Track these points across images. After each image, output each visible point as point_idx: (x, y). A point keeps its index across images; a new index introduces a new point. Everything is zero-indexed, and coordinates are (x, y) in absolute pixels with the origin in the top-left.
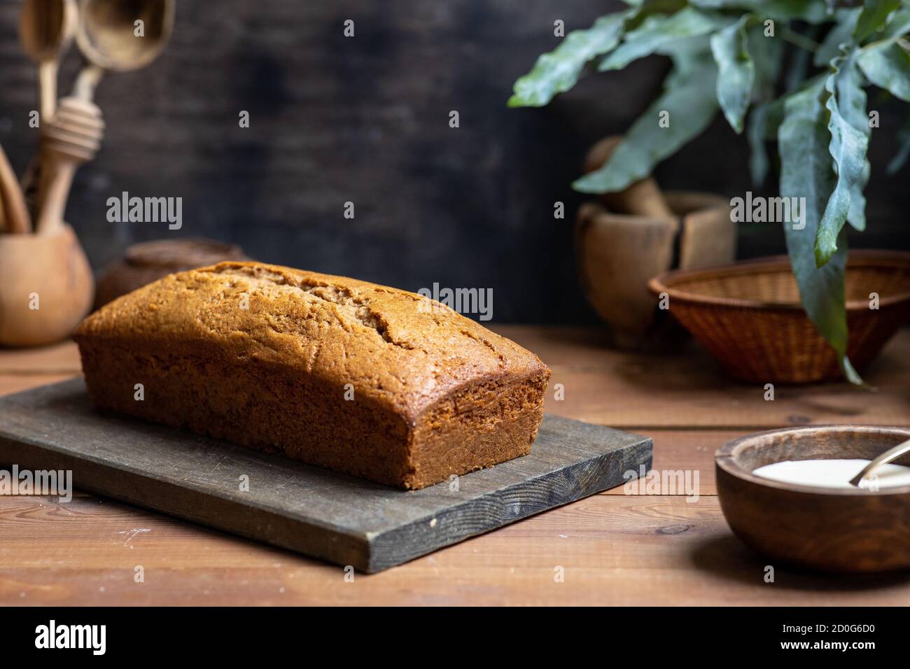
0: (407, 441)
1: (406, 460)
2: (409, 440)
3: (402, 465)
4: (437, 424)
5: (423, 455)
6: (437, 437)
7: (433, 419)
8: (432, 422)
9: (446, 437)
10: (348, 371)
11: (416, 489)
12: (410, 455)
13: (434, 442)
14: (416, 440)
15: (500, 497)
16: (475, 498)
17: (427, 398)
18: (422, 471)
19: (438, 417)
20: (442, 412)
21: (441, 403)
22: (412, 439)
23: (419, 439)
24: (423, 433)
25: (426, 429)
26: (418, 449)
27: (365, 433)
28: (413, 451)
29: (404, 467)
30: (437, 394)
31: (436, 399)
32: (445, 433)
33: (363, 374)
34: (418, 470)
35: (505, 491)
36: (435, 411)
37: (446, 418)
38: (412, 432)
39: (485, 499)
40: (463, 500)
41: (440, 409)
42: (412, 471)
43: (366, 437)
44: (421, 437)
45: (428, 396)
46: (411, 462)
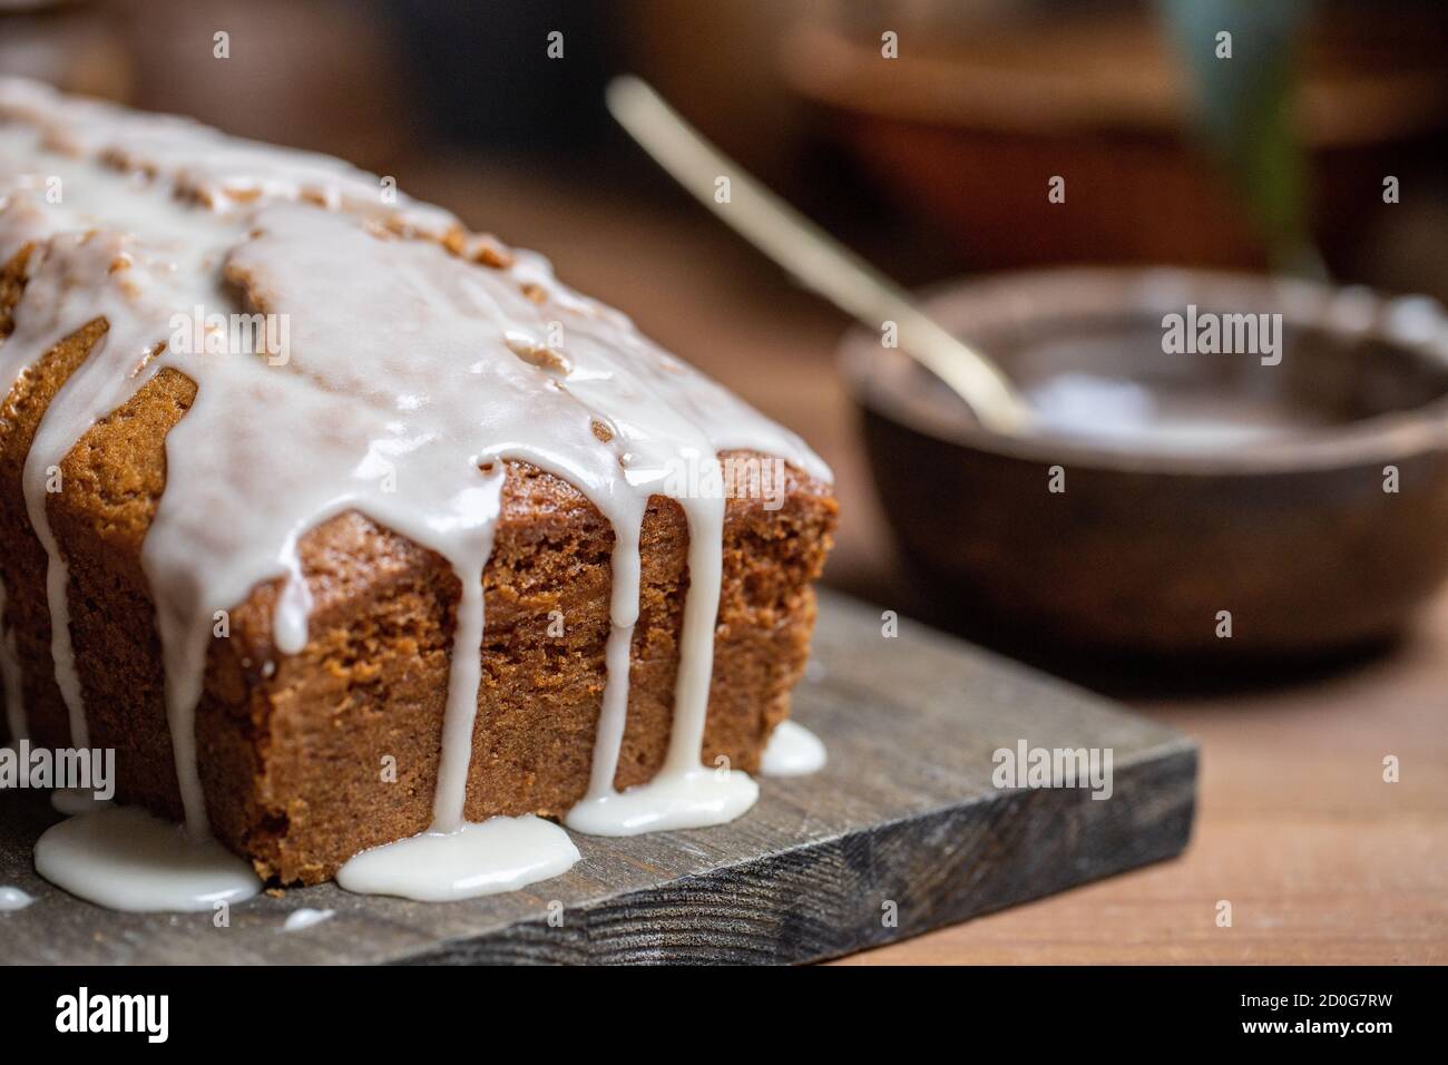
0: (252, 727)
1: (249, 785)
2: (257, 719)
3: (242, 801)
4: (367, 670)
5: (318, 772)
6: (368, 714)
7: (353, 652)
8: (349, 662)
9: (411, 715)
10: (97, 467)
11: (298, 884)
12: (262, 772)
13: (357, 729)
14: (284, 724)
15: (580, 930)
16: (474, 931)
17: (325, 580)
18: (317, 824)
19: (372, 645)
20: (387, 631)
21: (381, 599)
22: (266, 717)
23: (296, 719)
24: (308, 700)
25: (322, 685)
26: (296, 751)
27: (146, 680)
28: (272, 759)
29: (249, 808)
30: (366, 569)
31: (362, 584)
32: (406, 700)
33: (137, 480)
34: (298, 820)
35: (598, 911)
36: (358, 626)
37: (404, 652)
38: (265, 694)
39: (517, 939)
40: (427, 936)
41: (377, 619)
42: (278, 824)
43: (147, 694)
44: (306, 713)
45: (331, 573)
46: (268, 794)
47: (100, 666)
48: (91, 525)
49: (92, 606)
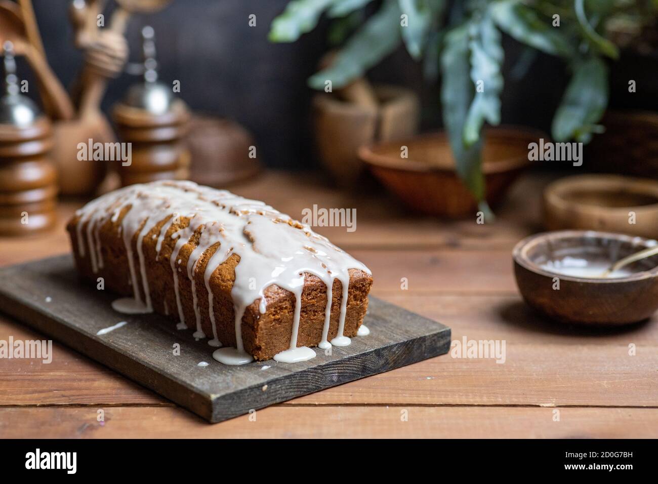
0: (254, 328)
1: (254, 341)
2: (256, 327)
3: (252, 344)
4: (277, 317)
5: (267, 337)
6: (277, 325)
7: (275, 313)
8: (274, 315)
9: (286, 325)
10: (220, 275)
11: (263, 361)
12: (256, 338)
13: (276, 329)
14: (261, 328)
15: (321, 370)
16: (300, 370)
17: (269, 298)
18: (267, 348)
19: (278, 311)
20: (281, 308)
21: (280, 302)
22: (258, 327)
23: (263, 327)
24: (265, 323)
25: (269, 320)
26: (263, 334)
27: (231, 318)
28: (258, 335)
30: (277, 296)
31: (277, 299)
32: (285, 322)
33: (229, 278)
34: (263, 347)
35: (325, 366)
36: (276, 308)
37: (285, 313)
38: (258, 322)
39: (308, 371)
40: (291, 371)
41: (280, 306)
42: (259, 348)
44: (265, 326)
46: (257, 342)
47: (219, 315)
48: (219, 287)
49: (219, 303)
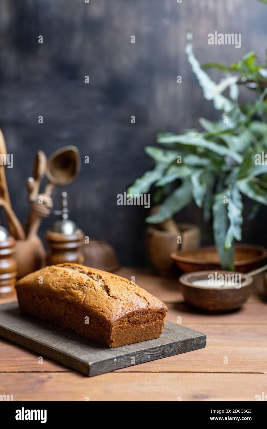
0: (110, 331)
1: (109, 337)
2: (111, 330)
3: (108, 339)
4: (121, 325)
5: (116, 336)
6: (121, 330)
7: (120, 324)
8: (119, 325)
9: (125, 330)
10: (93, 305)
11: (114, 348)
12: (111, 336)
13: (120, 332)
14: (113, 331)
15: (142, 352)
16: (132, 352)
17: (117, 316)
18: (116, 341)
19: (122, 323)
20: (123, 321)
21: (123, 318)
22: (112, 330)
23: (114, 330)
24: (116, 328)
25: (117, 327)
26: (114, 334)
27: (98, 327)
28: (112, 335)
29: (109, 340)
30: (121, 315)
31: (121, 317)
32: (125, 329)
33: (98, 306)
34: (114, 341)
35: (144, 350)
36: (120, 321)
37: (125, 324)
38: (112, 328)
39: (136, 353)
40: (127, 352)
41: (122, 320)
42: (112, 341)
43: (98, 329)
44: (115, 330)
45: (118, 316)
46: (111, 338)
47: (93, 326)
48: (93, 311)
49: (92, 319)
